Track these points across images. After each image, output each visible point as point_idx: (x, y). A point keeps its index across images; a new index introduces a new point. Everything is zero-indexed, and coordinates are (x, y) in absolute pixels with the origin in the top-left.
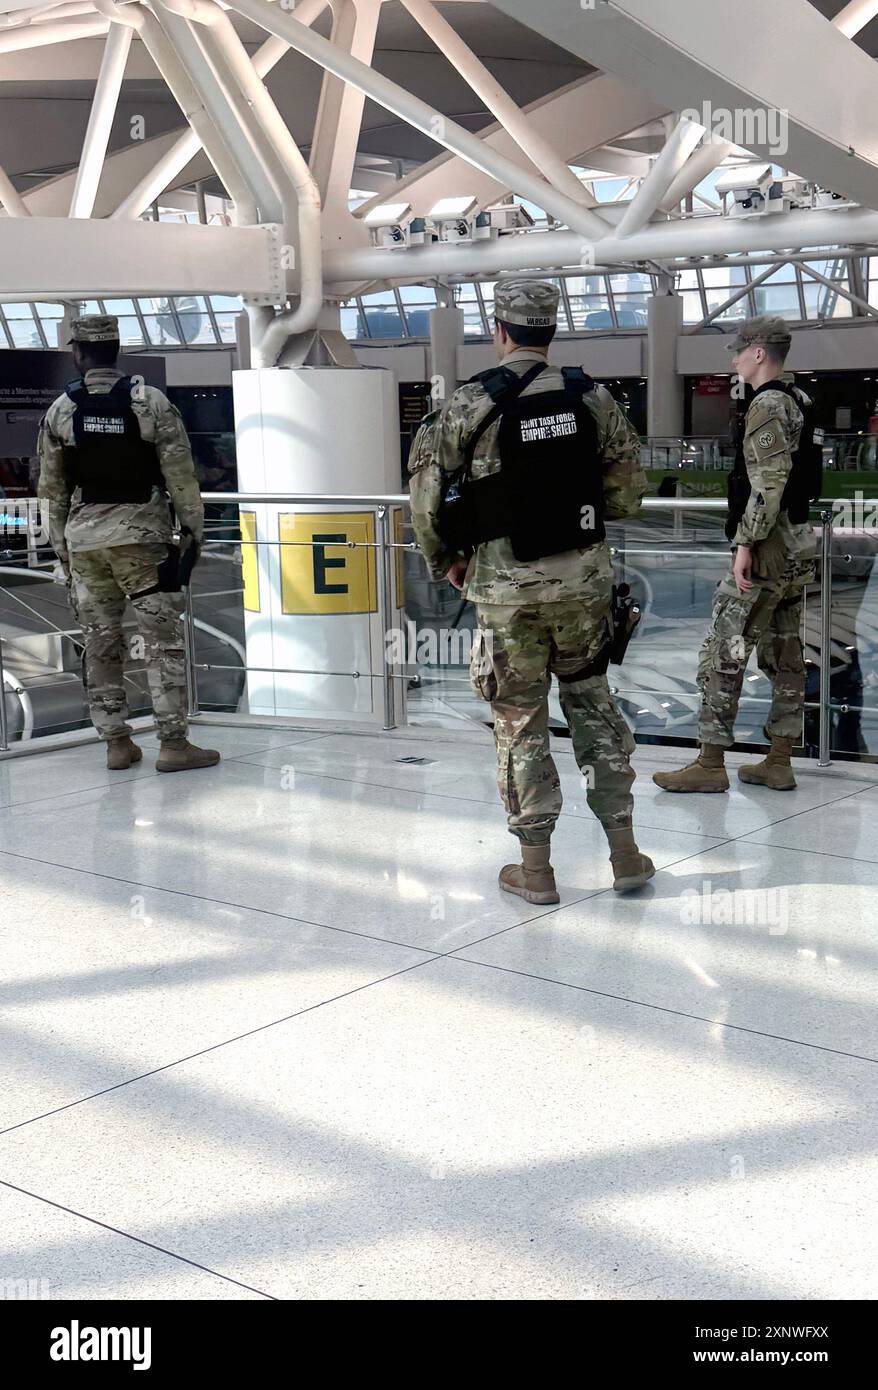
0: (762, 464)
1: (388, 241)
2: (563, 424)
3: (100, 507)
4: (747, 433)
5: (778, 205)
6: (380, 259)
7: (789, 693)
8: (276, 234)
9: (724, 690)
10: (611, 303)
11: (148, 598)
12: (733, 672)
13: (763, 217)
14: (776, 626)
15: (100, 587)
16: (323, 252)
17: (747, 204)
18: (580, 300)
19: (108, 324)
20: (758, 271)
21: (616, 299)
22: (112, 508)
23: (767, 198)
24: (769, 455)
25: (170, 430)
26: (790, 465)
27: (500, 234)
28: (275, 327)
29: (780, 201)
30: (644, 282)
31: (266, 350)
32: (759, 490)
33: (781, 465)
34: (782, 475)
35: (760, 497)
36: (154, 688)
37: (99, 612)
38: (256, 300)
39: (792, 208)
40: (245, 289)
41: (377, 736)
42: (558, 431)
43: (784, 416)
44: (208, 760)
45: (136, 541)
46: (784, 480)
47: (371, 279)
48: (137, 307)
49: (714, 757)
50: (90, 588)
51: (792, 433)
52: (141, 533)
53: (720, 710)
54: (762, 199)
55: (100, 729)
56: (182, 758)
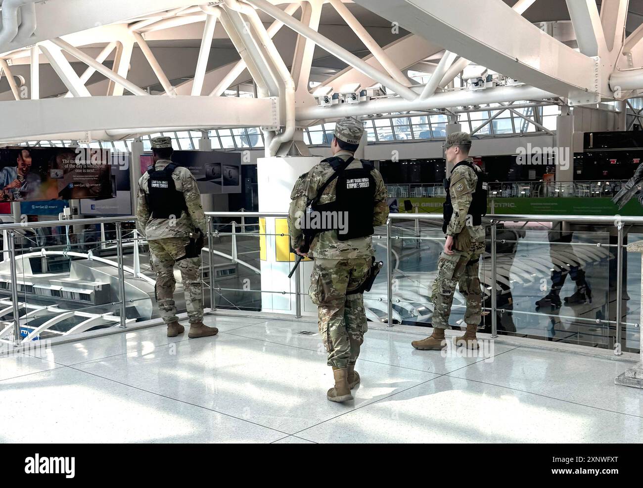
0: (458, 199)
1: (323, 103)
2: (364, 183)
3: (159, 220)
4: (451, 185)
6: (320, 111)
7: (474, 304)
8: (276, 101)
9: (444, 303)
10: (430, 127)
11: (182, 261)
12: (448, 294)
13: (484, 90)
14: (467, 273)
15: (161, 255)
16: (296, 108)
17: (477, 84)
18: (418, 126)
19: (165, 140)
20: (494, 113)
21: (432, 125)
22: (164, 221)
23: (485, 81)
24: (461, 194)
25: (189, 186)
26: (471, 199)
27: (371, 99)
28: (275, 139)
29: (491, 83)
30: (444, 118)
31: (271, 149)
32: (458, 211)
33: (467, 200)
34: (467, 204)
35: (457, 214)
36: (187, 300)
37: (161, 265)
38: (267, 128)
39: (496, 85)
40: (264, 124)
41: (292, 321)
42: (362, 185)
43: (468, 177)
44: (214, 332)
45: (173, 236)
46: (468, 206)
47: (317, 119)
48: (232, 132)
49: (440, 335)
50: (157, 256)
51: (472, 184)
52: (175, 233)
53: (442, 312)
54: (483, 82)
55: (164, 319)
56: (200, 332)
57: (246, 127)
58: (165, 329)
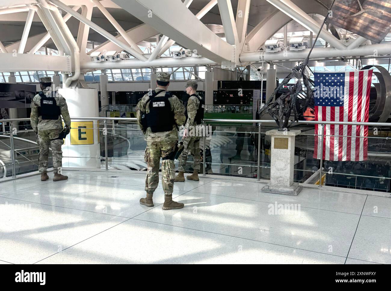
0: (190, 112)
1: (96, 60)
2: (162, 104)
3: (46, 121)
4: (188, 105)
5: (184, 56)
6: (94, 64)
7: (197, 160)
8: (69, 58)
9: (183, 160)
10: (142, 75)
11: (56, 140)
12: (185, 156)
13: (181, 58)
14: (194, 146)
15: (45, 139)
16: (80, 62)
17: (177, 55)
18: (135, 74)
19: (49, 79)
20: (174, 69)
21: (143, 74)
22: (49, 121)
23: (182, 54)
24: (192, 109)
25: (63, 104)
26: (196, 112)
27: (122, 60)
28: (68, 79)
29: (185, 55)
30: (149, 70)
31: (66, 84)
32: (190, 117)
33: (194, 112)
34: (194, 114)
35: (190, 119)
36: (54, 161)
37: (44, 144)
38: (64, 73)
39: (187, 56)
40: (62, 70)
41: (104, 172)
42: (160, 105)
43: (195, 102)
44: (66, 178)
45: (55, 128)
46: (195, 115)
47: (91, 69)
48: (28, 73)
49: (182, 174)
50: (43, 139)
51: (197, 105)
52: (57, 126)
53: (182, 164)
54: (181, 54)
55: (40, 171)
56: (59, 178)
57: (37, 71)
58: (40, 177)
